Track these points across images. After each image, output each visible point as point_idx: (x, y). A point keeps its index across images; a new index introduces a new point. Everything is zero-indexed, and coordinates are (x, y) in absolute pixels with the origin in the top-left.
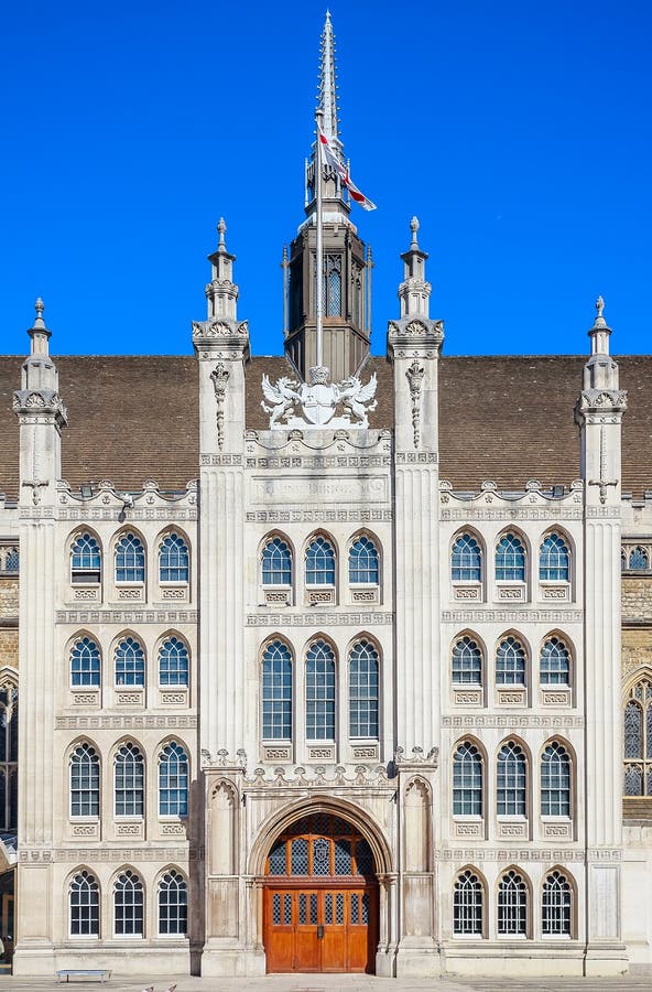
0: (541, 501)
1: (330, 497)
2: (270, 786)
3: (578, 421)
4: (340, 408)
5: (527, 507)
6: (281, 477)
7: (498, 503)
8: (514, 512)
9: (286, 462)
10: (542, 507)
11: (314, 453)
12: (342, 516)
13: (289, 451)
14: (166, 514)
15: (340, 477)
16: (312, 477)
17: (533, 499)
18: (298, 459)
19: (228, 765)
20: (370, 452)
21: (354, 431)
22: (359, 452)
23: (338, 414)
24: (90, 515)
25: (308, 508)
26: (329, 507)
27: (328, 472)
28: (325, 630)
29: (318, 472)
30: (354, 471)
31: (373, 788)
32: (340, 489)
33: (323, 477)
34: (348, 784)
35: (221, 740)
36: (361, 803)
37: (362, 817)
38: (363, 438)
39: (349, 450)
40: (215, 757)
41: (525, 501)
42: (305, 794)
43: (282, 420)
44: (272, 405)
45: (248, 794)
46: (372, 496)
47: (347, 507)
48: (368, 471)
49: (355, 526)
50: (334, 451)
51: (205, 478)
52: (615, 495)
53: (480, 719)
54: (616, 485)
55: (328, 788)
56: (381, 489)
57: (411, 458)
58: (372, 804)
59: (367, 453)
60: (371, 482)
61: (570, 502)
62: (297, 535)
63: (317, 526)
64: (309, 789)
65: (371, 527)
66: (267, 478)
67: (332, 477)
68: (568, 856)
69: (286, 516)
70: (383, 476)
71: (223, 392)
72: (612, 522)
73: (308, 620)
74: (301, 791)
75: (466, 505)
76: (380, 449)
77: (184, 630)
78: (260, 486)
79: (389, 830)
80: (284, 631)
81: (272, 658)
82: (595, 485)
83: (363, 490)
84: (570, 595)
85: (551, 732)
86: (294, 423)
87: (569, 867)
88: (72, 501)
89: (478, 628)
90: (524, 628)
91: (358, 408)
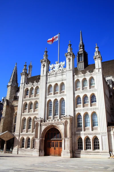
0: (89, 73)
2: (44, 123)
4: (60, 66)
6: (51, 77)
7: (82, 75)
8: (84, 76)
9: (52, 75)
11: (56, 73)
12: (59, 81)
13: (53, 73)
14: (37, 85)
16: (55, 76)
21: (61, 69)
25: (54, 81)
26: (57, 80)
28: (56, 98)
30: (61, 74)
31: (60, 123)
33: (57, 76)
34: (56, 122)
35: (41, 116)
36: (58, 126)
39: (61, 71)
41: (87, 74)
43: (52, 69)
44: (50, 68)
45: (42, 125)
47: (60, 79)
49: (61, 82)
50: (59, 72)
51: (41, 79)
52: (101, 70)
53: (81, 110)
54: (100, 68)
55: (53, 123)
56: (64, 76)
57: (68, 71)
58: (60, 125)
59: (63, 71)
60: (63, 75)
61: (93, 72)
62: (53, 85)
63: (56, 83)
64: (50, 124)
65: (63, 82)
66: (49, 77)
67: (58, 76)
68: (97, 134)
69: (51, 82)
70: (65, 74)
71: (44, 67)
72: (100, 74)
73: (54, 97)
74: (49, 124)
75: (77, 76)
76: (65, 71)
77: (38, 100)
78: (48, 79)
79: (63, 130)
80: (51, 99)
81: (51, 103)
82: (97, 69)
83: (62, 77)
84: (95, 87)
85: (93, 111)
86: (54, 69)
87: (97, 136)
88: (26, 85)
89: (80, 95)
90: (87, 94)
91: (62, 66)
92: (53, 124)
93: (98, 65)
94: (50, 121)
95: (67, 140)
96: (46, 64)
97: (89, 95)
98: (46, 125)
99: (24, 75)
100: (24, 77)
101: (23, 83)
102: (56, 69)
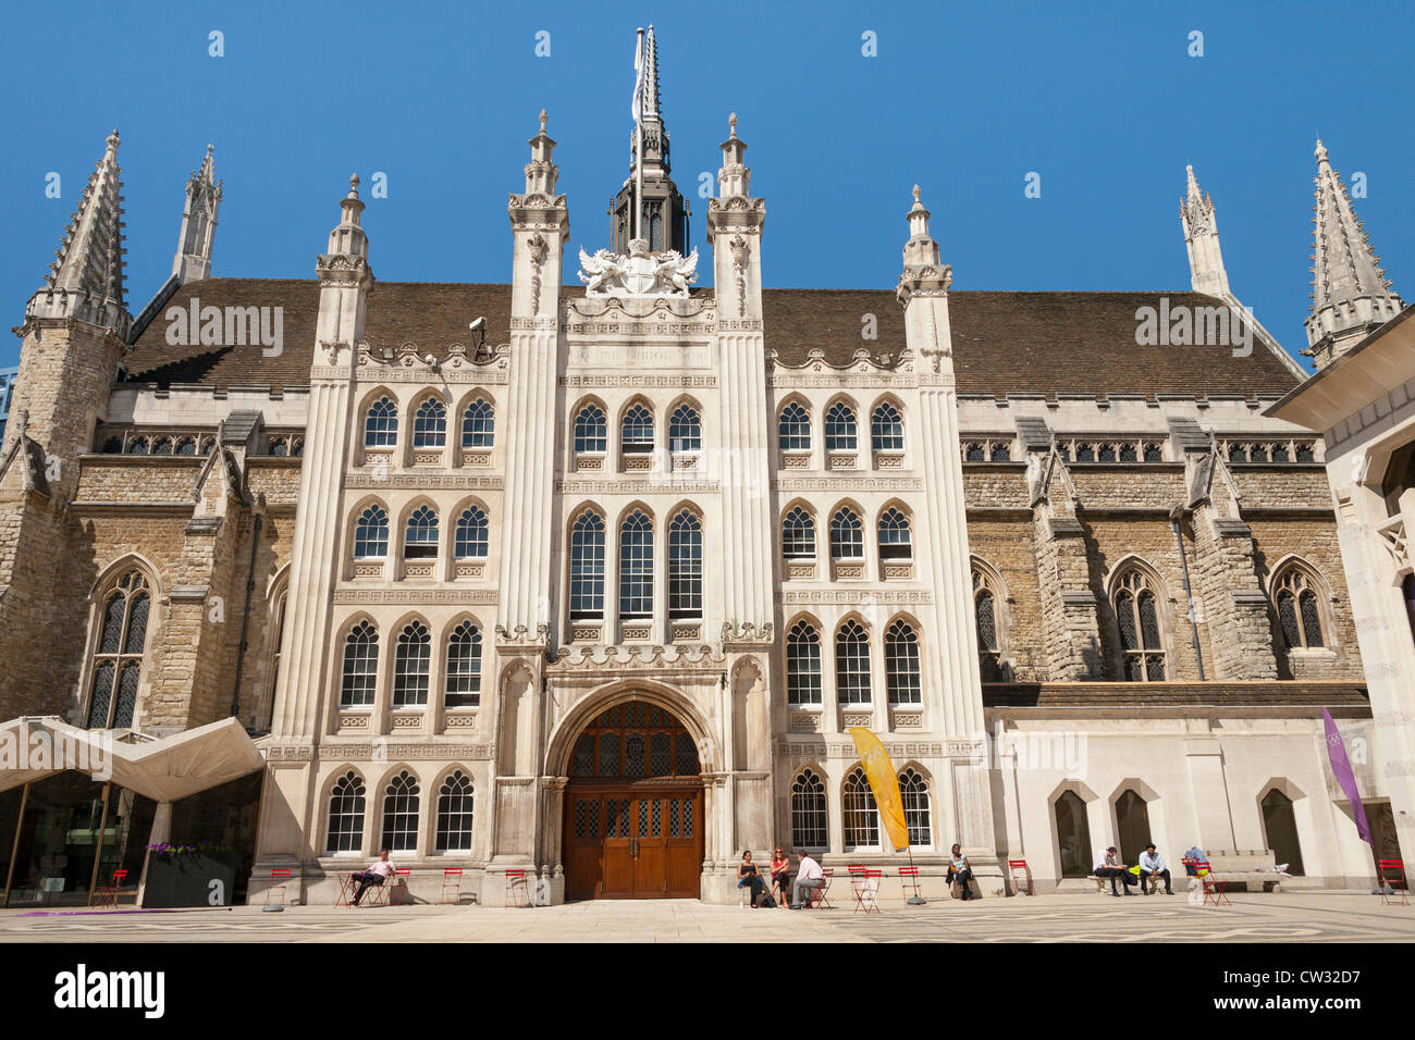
0: (872, 370)
1: (648, 363)
2: (575, 670)
4: (661, 281)
5: (856, 375)
6: (598, 343)
7: (826, 370)
8: (843, 380)
9: (603, 328)
10: (872, 376)
11: (634, 320)
12: (662, 382)
13: (608, 319)
14: (472, 379)
15: (659, 344)
16: (631, 344)
17: (863, 368)
18: (614, 327)
19: (526, 644)
20: (691, 320)
21: (674, 301)
22: (679, 320)
23: (658, 286)
24: (389, 378)
25: (625, 373)
26: (650, 373)
27: (646, 339)
28: (643, 498)
29: (638, 339)
30: (675, 338)
31: (697, 672)
32: (659, 356)
33: (642, 344)
34: (667, 667)
36: (683, 691)
37: (683, 704)
38: (684, 307)
39: (670, 318)
40: (514, 635)
41: (854, 370)
42: (617, 679)
43: (600, 289)
44: (590, 275)
45: (549, 680)
46: (693, 363)
47: (669, 373)
48: (689, 339)
50: (655, 318)
51: (515, 342)
52: (947, 364)
53: (817, 594)
54: (947, 354)
55: (643, 673)
56: (700, 358)
57: (735, 325)
58: (696, 689)
59: (687, 321)
60: (693, 350)
61: (900, 370)
62: (615, 401)
63: (635, 391)
64: (622, 674)
65: (694, 393)
66: (583, 344)
67: (652, 344)
68: (923, 749)
69: (601, 381)
70: (706, 344)
71: (539, 260)
72: (946, 390)
73: (623, 488)
74: (611, 674)
75: (794, 372)
76: (702, 318)
77: (490, 499)
78: (574, 351)
79: (718, 720)
80: (596, 499)
81: (584, 529)
82: (926, 353)
83: (685, 357)
84: (907, 464)
85: (896, 610)
86: (613, 291)
87: (925, 762)
88: (371, 363)
89: (810, 497)
90: (860, 498)
91: (677, 279)
92: (648, 678)
93: (931, 330)
94: (601, 657)
95: (756, 789)
96: (553, 240)
97: (871, 508)
98: (590, 685)
99: (352, 277)
100: (352, 294)
101: (341, 340)
102: (636, 295)
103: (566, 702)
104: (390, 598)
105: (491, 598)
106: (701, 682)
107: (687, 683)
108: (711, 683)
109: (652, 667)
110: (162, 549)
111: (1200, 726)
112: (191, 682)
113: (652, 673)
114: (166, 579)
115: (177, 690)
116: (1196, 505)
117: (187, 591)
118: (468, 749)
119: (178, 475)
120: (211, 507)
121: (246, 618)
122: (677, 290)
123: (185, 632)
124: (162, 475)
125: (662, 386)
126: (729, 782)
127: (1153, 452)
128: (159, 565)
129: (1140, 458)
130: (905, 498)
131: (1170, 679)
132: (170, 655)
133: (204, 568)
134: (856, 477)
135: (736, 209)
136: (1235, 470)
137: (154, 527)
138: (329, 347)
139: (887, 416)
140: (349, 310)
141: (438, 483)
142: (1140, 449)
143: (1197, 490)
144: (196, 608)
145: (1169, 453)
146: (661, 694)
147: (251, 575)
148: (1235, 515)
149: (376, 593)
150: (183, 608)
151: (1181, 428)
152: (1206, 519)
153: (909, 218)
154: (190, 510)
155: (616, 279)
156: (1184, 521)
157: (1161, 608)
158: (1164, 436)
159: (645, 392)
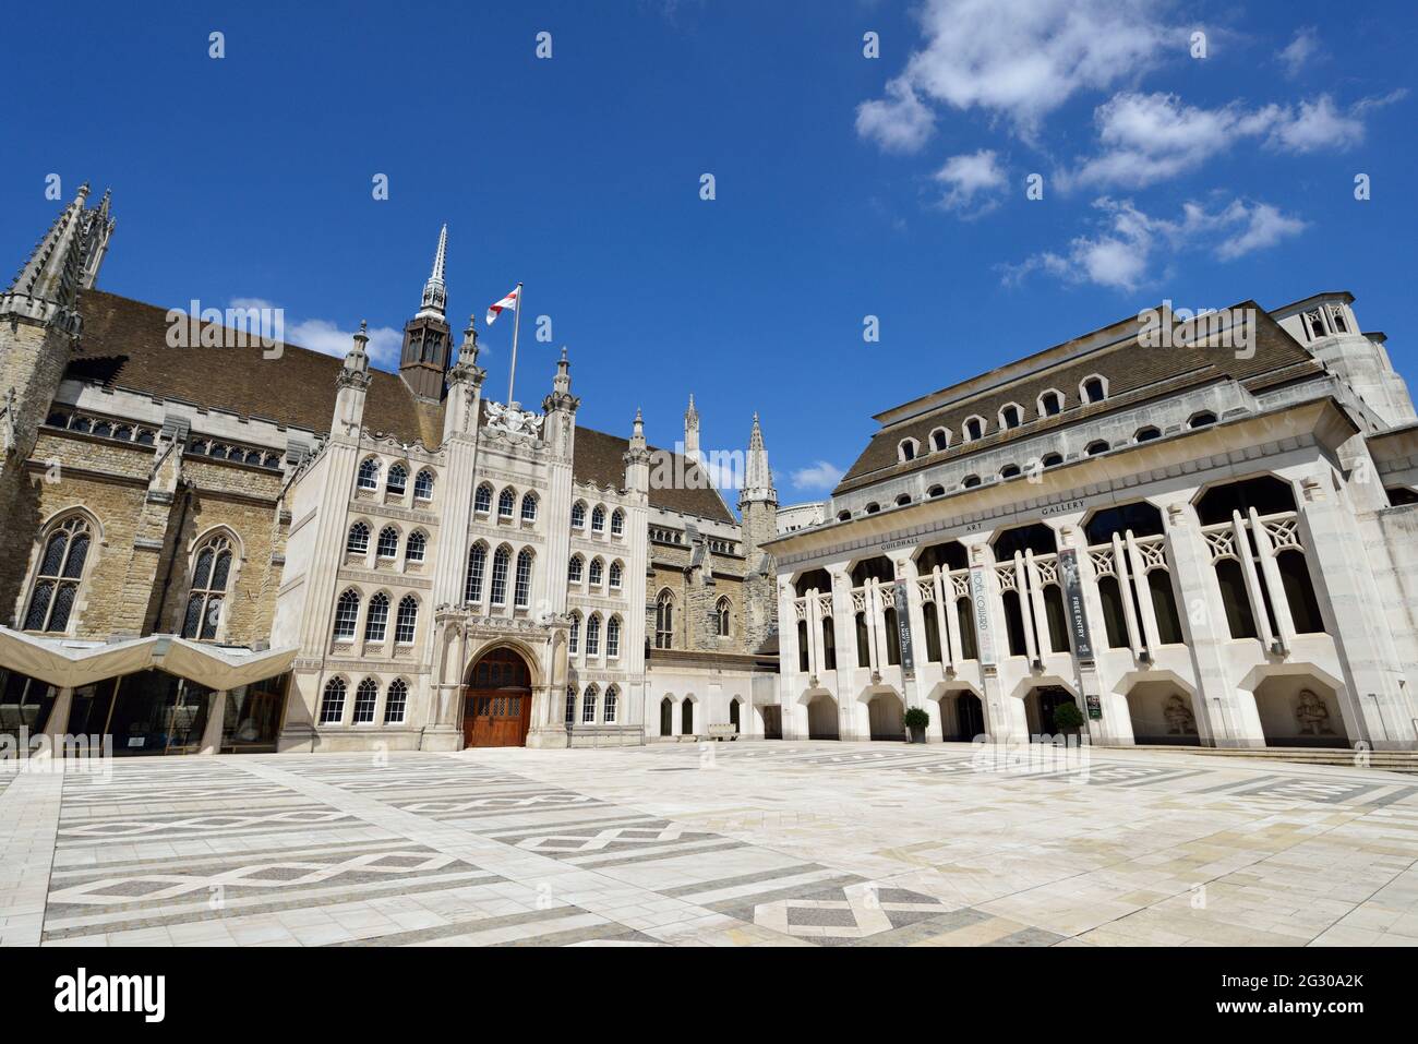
0: (615, 494)
1: (516, 470)
2: (482, 630)
3: (622, 466)
4: (525, 427)
6: (494, 454)
7: (596, 490)
8: (602, 497)
9: (496, 446)
10: (613, 496)
11: (511, 445)
12: (522, 481)
13: (498, 441)
14: (426, 459)
15: (523, 460)
16: (509, 457)
17: (611, 492)
18: (502, 446)
21: (530, 439)
22: (532, 450)
23: (522, 429)
24: (379, 449)
25: (505, 473)
26: (517, 475)
27: (517, 456)
28: (508, 541)
29: (513, 455)
30: (530, 459)
31: (537, 636)
32: (522, 467)
33: (514, 459)
35: (448, 597)
37: (529, 652)
38: (535, 443)
39: (528, 448)
41: (608, 492)
42: (501, 636)
43: (495, 424)
44: (491, 415)
45: (469, 634)
46: (538, 474)
47: (526, 477)
48: (536, 461)
49: (529, 488)
50: (521, 446)
52: (646, 498)
53: (583, 600)
54: (646, 493)
55: (512, 634)
56: (542, 472)
57: (559, 460)
58: (536, 645)
60: (538, 467)
61: (626, 497)
62: (499, 486)
63: (508, 484)
64: (503, 635)
65: (537, 489)
66: (486, 453)
67: (520, 460)
68: (618, 677)
69: (493, 475)
70: (544, 465)
71: (470, 402)
73: (499, 534)
74: (497, 633)
75: (583, 489)
76: (543, 451)
77: (430, 529)
78: (480, 455)
79: (544, 660)
80: (485, 538)
81: (477, 553)
82: (638, 491)
83: (534, 470)
84: (623, 542)
85: (614, 611)
86: (501, 427)
87: (619, 683)
88: (369, 438)
89: (584, 552)
90: (604, 555)
91: (533, 427)
94: (481, 623)
95: (559, 694)
96: (478, 392)
97: (609, 560)
98: (486, 639)
99: (364, 385)
100: (362, 397)
101: (354, 421)
102: (512, 431)
103: (475, 647)
104: (371, 578)
105: (427, 585)
106: (537, 641)
107: (532, 641)
108: (543, 641)
109: (518, 631)
110: (106, 506)
111: (715, 672)
112: (146, 606)
113: (517, 634)
114: (108, 528)
115: (134, 610)
116: (695, 567)
117: (146, 542)
118: (410, 666)
119: (125, 454)
120: (163, 484)
121: (172, 562)
122: (531, 433)
123: (144, 571)
124: (111, 452)
125: (522, 483)
126: (547, 691)
127: (678, 538)
128: (103, 517)
129: (673, 540)
130: (623, 559)
131: (675, 648)
132: (129, 586)
133: (159, 527)
134: (603, 545)
135: (567, 400)
136: (713, 553)
137: (101, 490)
138: (346, 424)
139: (618, 517)
140: (360, 404)
141: (402, 514)
142: (673, 535)
143: (694, 560)
144: (154, 555)
145: (684, 540)
146: (517, 646)
147: (180, 533)
148: (710, 575)
149: (364, 575)
150: (143, 554)
151: (691, 530)
152: (698, 575)
153: (635, 423)
154: (145, 484)
155: (502, 420)
156: (688, 573)
157: (674, 612)
158: (682, 531)
159: (514, 485)
